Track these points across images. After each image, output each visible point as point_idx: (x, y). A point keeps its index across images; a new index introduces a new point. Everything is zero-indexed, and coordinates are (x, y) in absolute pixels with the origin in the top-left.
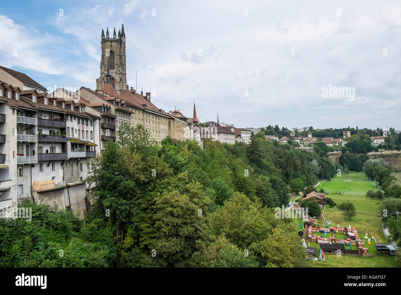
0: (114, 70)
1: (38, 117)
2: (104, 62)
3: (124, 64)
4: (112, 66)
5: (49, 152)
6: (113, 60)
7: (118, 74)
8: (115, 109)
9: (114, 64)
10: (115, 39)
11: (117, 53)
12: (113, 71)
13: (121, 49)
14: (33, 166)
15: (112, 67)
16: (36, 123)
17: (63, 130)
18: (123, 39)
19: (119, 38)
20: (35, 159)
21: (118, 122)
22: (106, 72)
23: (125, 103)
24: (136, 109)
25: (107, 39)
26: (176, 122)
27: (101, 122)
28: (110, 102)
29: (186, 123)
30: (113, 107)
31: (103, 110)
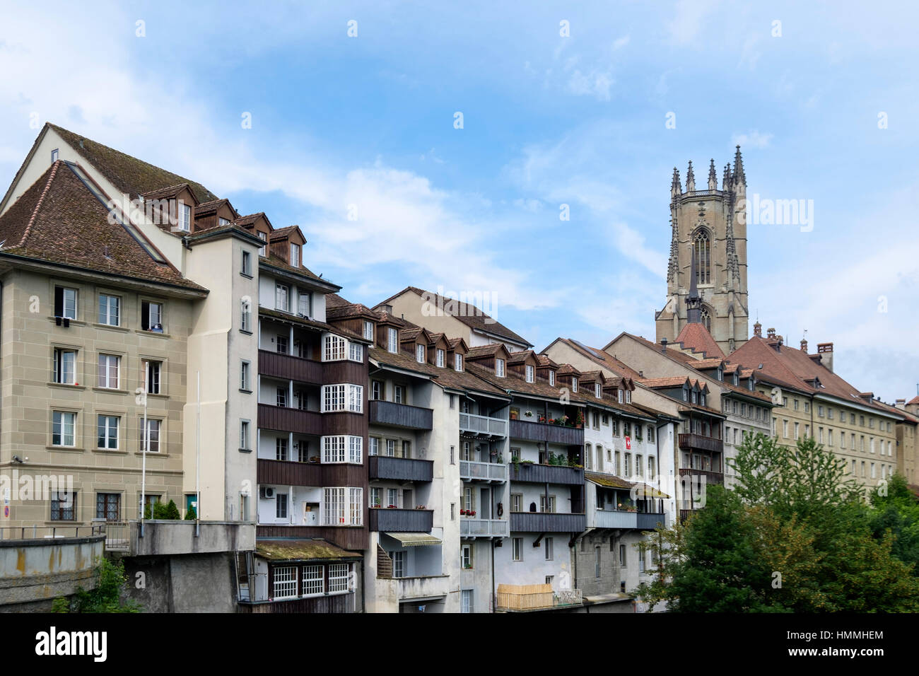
0: (708, 282)
1: (511, 416)
2: (679, 263)
3: (740, 262)
4: (703, 273)
5: (538, 510)
6: (708, 253)
7: (723, 293)
8: (723, 395)
9: (708, 265)
10: (714, 193)
11: (718, 232)
12: (705, 285)
13: (731, 220)
14: (497, 543)
15: (703, 275)
16: (506, 433)
17: (576, 452)
18: (738, 188)
19: (726, 188)
20: (502, 527)
21: (732, 432)
22: (684, 291)
23: (752, 376)
24: (787, 391)
25: (689, 195)
27: (681, 431)
28: (706, 372)
30: (715, 389)
31: (685, 396)
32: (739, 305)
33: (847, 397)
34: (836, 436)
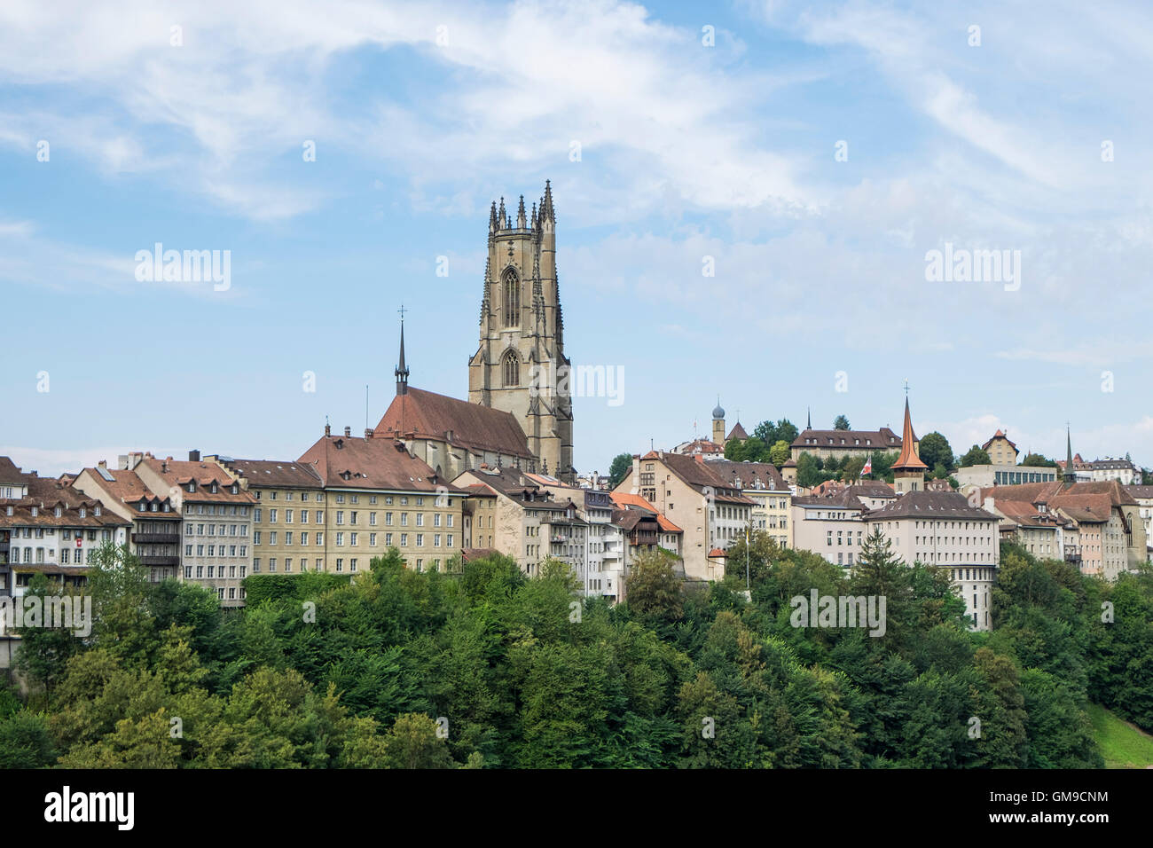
0: (517, 325)
2: (491, 305)
4: (513, 315)
6: (517, 295)
7: (528, 337)
8: (185, 502)
9: (518, 307)
10: (523, 231)
11: (525, 272)
12: (514, 329)
13: (537, 261)
15: (513, 318)
18: (547, 225)
19: (534, 226)
21: (195, 527)
22: (495, 335)
23: (236, 483)
24: (289, 489)
25: (499, 233)
26: (499, 504)
27: (134, 531)
28: (184, 486)
29: (521, 509)
30: (177, 499)
31: (143, 507)
32: (543, 349)
33: (394, 482)
34: (363, 516)
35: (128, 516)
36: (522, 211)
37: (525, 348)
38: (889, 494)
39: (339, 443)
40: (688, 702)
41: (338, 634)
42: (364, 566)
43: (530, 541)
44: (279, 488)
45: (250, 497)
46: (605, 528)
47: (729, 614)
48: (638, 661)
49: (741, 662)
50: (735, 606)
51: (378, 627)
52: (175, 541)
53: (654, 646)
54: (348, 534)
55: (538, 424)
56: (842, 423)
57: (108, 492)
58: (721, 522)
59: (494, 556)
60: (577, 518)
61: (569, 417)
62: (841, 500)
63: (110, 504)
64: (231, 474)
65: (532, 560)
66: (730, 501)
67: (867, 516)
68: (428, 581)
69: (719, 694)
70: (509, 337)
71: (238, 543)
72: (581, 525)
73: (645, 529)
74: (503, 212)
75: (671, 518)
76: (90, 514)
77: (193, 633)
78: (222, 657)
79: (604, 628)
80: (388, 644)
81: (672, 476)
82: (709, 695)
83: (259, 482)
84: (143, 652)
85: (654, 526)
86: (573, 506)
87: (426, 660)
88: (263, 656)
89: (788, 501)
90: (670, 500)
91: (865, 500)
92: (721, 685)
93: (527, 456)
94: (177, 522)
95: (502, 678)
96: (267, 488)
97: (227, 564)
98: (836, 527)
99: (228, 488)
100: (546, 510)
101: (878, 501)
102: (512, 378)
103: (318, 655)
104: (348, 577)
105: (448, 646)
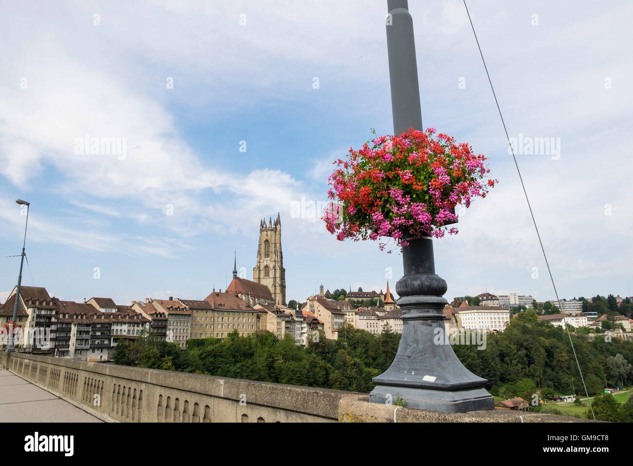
0: (269, 258)
2: (261, 251)
4: (267, 254)
5: (100, 343)
6: (269, 248)
7: (272, 261)
8: (168, 314)
9: (269, 252)
10: (271, 228)
11: (272, 241)
16: (90, 330)
17: (110, 331)
18: (278, 226)
19: (274, 227)
21: (172, 322)
22: (262, 261)
23: (185, 308)
24: (202, 310)
25: (263, 229)
26: (268, 315)
27: (152, 324)
28: (169, 309)
29: (276, 316)
30: (166, 313)
31: (155, 316)
32: (277, 265)
33: (235, 308)
34: (226, 319)
35: (150, 319)
36: (270, 222)
37: (271, 265)
38: (385, 311)
39: (218, 294)
40: (333, 380)
41: (220, 359)
42: (225, 335)
43: (279, 327)
44: (199, 309)
45: (190, 312)
46: (301, 322)
47: (343, 350)
48: (316, 367)
49: (348, 367)
50: (343, 348)
51: (233, 356)
52: (165, 327)
53: (321, 362)
54: (221, 325)
55: (275, 289)
56: (360, 290)
57: (144, 310)
58: (336, 320)
59: (268, 332)
60: (293, 319)
61: (285, 287)
62: (370, 313)
63: (144, 315)
64: (183, 305)
65: (279, 333)
66: (338, 313)
67: (379, 318)
68: (248, 340)
69: (342, 378)
70: (266, 261)
71: (186, 328)
72: (294, 322)
73: (314, 323)
74: (264, 222)
75: (320, 319)
76: (138, 318)
77: (173, 359)
78: (182, 367)
79: (305, 356)
80: (236, 362)
81: (320, 305)
82: (339, 378)
83: (193, 307)
84: (156, 366)
85: (317, 322)
86: (292, 315)
87: (248, 368)
88: (196, 367)
89: (354, 313)
90: (319, 313)
91: (377, 313)
92: (343, 374)
93: (272, 299)
94: (166, 321)
95: (273, 373)
96: (195, 309)
97: (182, 335)
98: (369, 321)
99: (183, 309)
100: (283, 317)
101: (382, 313)
102: (267, 274)
103: (213, 366)
104: (221, 339)
105: (255, 363)
